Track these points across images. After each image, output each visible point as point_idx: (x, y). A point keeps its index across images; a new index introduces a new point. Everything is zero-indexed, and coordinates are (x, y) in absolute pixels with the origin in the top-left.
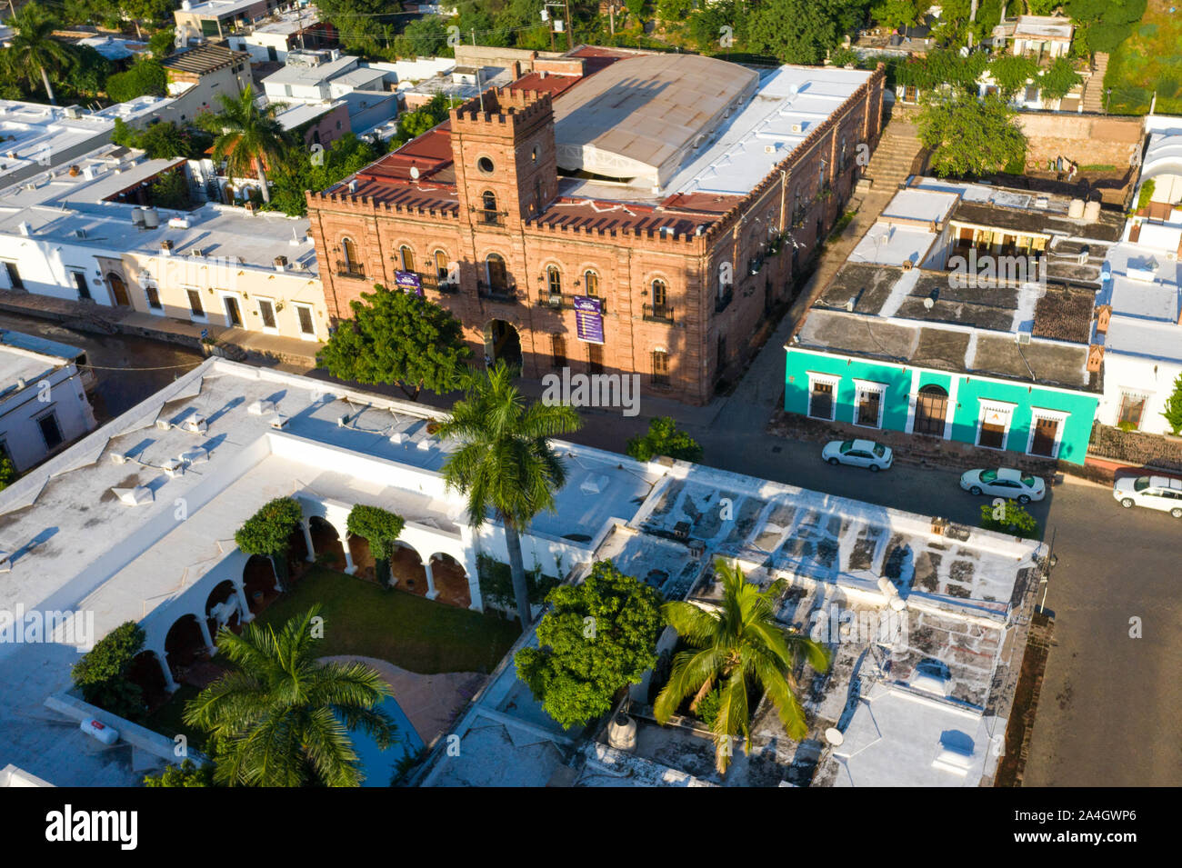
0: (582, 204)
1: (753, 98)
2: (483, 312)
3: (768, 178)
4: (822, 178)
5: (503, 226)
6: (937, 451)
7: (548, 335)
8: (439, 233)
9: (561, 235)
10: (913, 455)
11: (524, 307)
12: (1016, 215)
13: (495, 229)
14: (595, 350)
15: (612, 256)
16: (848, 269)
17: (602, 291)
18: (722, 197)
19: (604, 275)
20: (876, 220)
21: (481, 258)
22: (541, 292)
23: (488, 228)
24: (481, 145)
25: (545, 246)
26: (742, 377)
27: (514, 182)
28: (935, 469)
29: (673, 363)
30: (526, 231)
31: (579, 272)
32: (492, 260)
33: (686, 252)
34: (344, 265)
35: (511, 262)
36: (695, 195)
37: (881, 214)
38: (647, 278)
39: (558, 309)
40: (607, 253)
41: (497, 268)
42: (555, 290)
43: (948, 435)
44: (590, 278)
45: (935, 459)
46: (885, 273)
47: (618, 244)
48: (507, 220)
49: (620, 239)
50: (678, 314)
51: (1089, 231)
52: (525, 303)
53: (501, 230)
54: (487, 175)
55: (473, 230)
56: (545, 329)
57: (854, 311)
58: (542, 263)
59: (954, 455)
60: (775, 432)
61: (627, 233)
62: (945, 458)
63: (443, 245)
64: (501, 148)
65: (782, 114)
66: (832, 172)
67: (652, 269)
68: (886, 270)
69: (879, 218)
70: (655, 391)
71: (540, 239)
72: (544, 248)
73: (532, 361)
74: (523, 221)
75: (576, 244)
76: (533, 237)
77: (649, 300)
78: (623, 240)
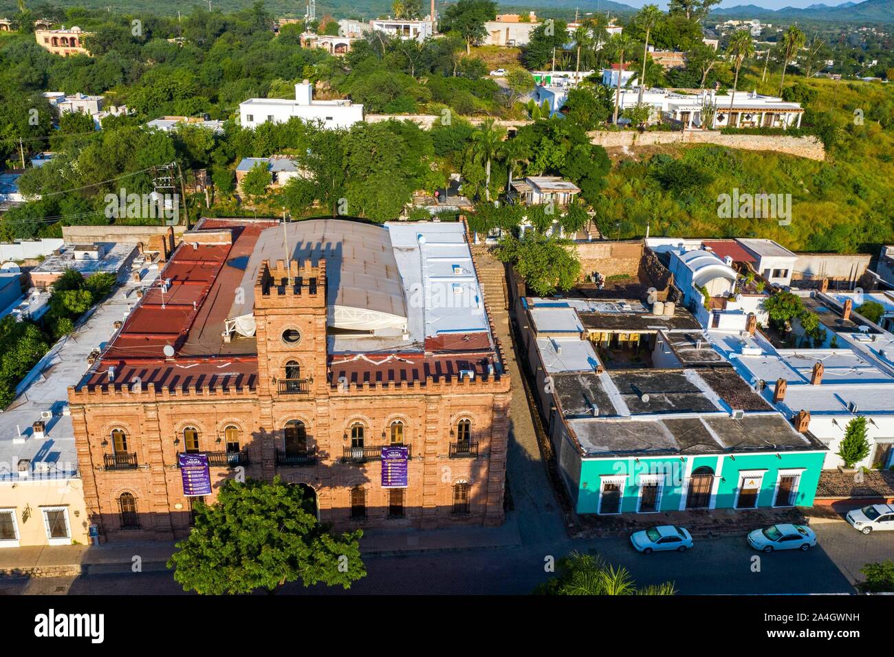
0: (355, 359)
5: (306, 392)
6: (715, 521)
7: (348, 488)
8: (231, 409)
9: (368, 393)
10: (700, 529)
11: (326, 467)
12: (619, 318)
13: (297, 396)
14: (397, 494)
15: (421, 405)
16: (556, 379)
17: (407, 438)
18: (469, 336)
19: (411, 423)
21: (279, 426)
22: (342, 449)
23: (289, 396)
24: (287, 318)
25: (351, 405)
28: (721, 537)
29: (473, 491)
30: (331, 394)
31: (385, 424)
32: (289, 426)
33: (494, 390)
34: (112, 458)
35: (312, 424)
36: (441, 337)
38: (453, 419)
39: (361, 462)
40: (416, 403)
41: (296, 434)
42: (358, 444)
43: (713, 505)
44: (398, 428)
45: (717, 528)
46: (584, 378)
47: (428, 392)
48: (312, 387)
49: (431, 387)
50: (483, 445)
51: (675, 323)
52: (325, 462)
53: (304, 396)
54: (291, 346)
55: (272, 401)
56: (344, 483)
57: (600, 416)
58: (346, 422)
59: (730, 522)
60: (580, 535)
61: (438, 381)
62: (723, 526)
63: (236, 420)
64: (311, 317)
67: (459, 410)
68: (583, 375)
70: (455, 520)
71: (346, 399)
72: (350, 407)
73: (330, 517)
74: (328, 384)
75: (384, 399)
76: (338, 399)
77: (454, 439)
78: (433, 388)
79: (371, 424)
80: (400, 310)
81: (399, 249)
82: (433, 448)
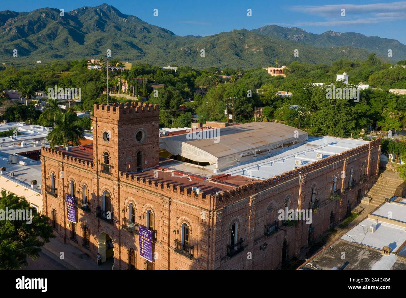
0: (168, 171)
1: (303, 144)
2: (99, 226)
3: (287, 174)
4: (334, 187)
5: (111, 174)
7: (127, 249)
8: (86, 175)
9: (137, 184)
11: (117, 228)
15: (161, 202)
16: (340, 245)
18: (253, 180)
20: (367, 217)
21: (101, 194)
22: (124, 219)
23: (105, 175)
24: (104, 124)
27: (117, 148)
30: (121, 179)
31: (144, 210)
32: (105, 195)
33: (202, 206)
34: (51, 188)
36: (237, 177)
37: (371, 213)
38: (179, 221)
39: (132, 232)
40: (158, 200)
41: (108, 200)
42: (132, 219)
44: (151, 215)
46: (368, 253)
48: (113, 171)
49: (165, 191)
50: (197, 253)
52: (117, 225)
53: (109, 176)
54: (106, 143)
55: (98, 175)
56: (126, 245)
58: (127, 201)
61: (169, 187)
63: (86, 182)
64: (113, 126)
65: (315, 151)
66: (342, 186)
68: (369, 250)
69: (369, 215)
71: (127, 184)
72: (128, 191)
73: (119, 264)
74: (120, 172)
75: (143, 191)
76: (123, 183)
77: (180, 237)
78: (167, 192)
79: (137, 207)
80: (221, 155)
81: (308, 145)
82: (166, 238)
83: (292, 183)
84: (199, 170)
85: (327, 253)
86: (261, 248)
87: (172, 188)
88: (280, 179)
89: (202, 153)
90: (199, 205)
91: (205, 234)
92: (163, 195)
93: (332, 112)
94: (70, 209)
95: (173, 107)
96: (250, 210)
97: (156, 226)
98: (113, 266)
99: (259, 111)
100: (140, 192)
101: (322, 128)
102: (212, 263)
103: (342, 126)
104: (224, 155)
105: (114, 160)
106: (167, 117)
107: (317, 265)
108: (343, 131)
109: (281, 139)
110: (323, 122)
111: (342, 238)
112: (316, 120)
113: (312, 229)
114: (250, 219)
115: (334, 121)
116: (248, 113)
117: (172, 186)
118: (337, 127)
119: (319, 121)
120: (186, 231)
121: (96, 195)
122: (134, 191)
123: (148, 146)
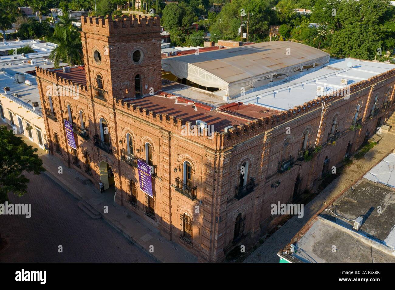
0: (171, 98)
1: (324, 67)
2: (99, 155)
3: (309, 104)
4: (356, 117)
5: (106, 100)
7: (128, 180)
8: (81, 100)
9: (133, 114)
11: (116, 158)
13: (102, 102)
14: (150, 201)
15: (160, 135)
16: (362, 185)
17: (154, 159)
18: (268, 111)
19: (156, 149)
20: (392, 151)
21: (98, 121)
22: (123, 150)
23: (99, 101)
24: (95, 42)
26: (255, 248)
27: (109, 70)
29: (195, 228)
30: (116, 107)
31: (142, 142)
32: (102, 122)
33: (207, 144)
34: (51, 111)
35: (110, 126)
36: (250, 106)
38: (181, 158)
39: (132, 164)
40: (157, 132)
42: (132, 152)
47: (163, 127)
48: (107, 97)
49: (165, 123)
50: (200, 194)
52: (116, 155)
53: (104, 103)
54: (98, 63)
55: (92, 101)
56: (126, 176)
57: (359, 231)
58: (125, 131)
61: (169, 120)
63: (83, 108)
64: (103, 44)
65: (337, 75)
66: (365, 115)
67: (184, 152)
70: (182, 242)
71: (123, 113)
72: (125, 121)
73: (120, 194)
74: (115, 99)
75: (140, 121)
76: (119, 111)
77: (181, 175)
78: (167, 124)
79: (136, 138)
80: (233, 79)
81: (329, 68)
82: (167, 175)
83: (313, 114)
84: (208, 96)
85: (348, 196)
86: (272, 186)
87: (172, 121)
88: (301, 110)
89: (211, 77)
90: (203, 143)
91: (210, 175)
92: (162, 128)
93: (358, 30)
94: (69, 135)
95: (186, 25)
96: (264, 147)
97: (156, 161)
98: (115, 196)
99: (275, 30)
100: (137, 123)
101: (344, 49)
102: (217, 207)
103: (367, 47)
104: (236, 80)
105: (108, 85)
106: (179, 35)
107: (337, 211)
108: (367, 53)
109: (301, 61)
110: (346, 42)
111: (365, 177)
112: (338, 39)
113: (328, 161)
114: (263, 157)
115: (359, 41)
116: (263, 32)
117: (172, 119)
118: (361, 48)
119: (342, 40)
120: (188, 169)
121: (93, 122)
122: (131, 121)
123: (148, 68)
